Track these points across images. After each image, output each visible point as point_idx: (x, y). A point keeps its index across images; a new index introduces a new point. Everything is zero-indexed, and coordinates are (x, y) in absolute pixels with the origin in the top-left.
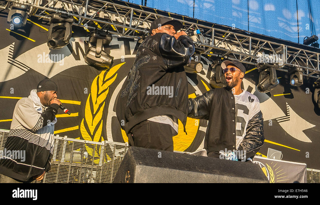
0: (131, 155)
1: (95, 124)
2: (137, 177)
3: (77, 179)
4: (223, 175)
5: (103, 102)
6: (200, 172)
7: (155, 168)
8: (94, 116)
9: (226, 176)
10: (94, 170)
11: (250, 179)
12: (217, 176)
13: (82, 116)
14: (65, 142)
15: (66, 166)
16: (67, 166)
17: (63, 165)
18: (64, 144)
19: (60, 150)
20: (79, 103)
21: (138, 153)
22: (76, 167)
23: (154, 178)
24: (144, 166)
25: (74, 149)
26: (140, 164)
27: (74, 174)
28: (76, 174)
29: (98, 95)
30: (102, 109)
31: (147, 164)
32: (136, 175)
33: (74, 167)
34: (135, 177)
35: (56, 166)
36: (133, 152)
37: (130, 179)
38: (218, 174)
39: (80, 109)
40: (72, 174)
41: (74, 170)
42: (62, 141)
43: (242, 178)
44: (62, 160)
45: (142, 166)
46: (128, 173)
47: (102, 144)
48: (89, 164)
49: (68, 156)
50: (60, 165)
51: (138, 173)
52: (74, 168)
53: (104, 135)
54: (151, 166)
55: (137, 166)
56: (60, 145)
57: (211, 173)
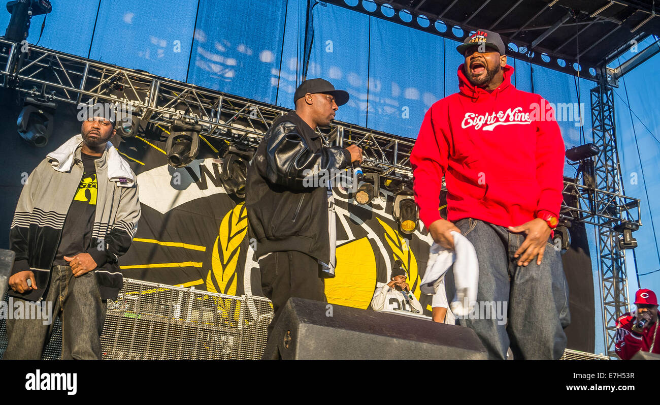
0: (293, 308)
1: (226, 280)
2: (301, 340)
3: (208, 346)
4: (422, 342)
5: (237, 248)
6: (388, 336)
7: (326, 328)
8: (224, 267)
9: (426, 344)
10: (231, 334)
11: (460, 349)
12: (413, 343)
13: (208, 266)
14: (191, 296)
15: (193, 327)
16: (195, 328)
17: (189, 327)
18: (191, 298)
19: (184, 306)
20: (203, 249)
21: (301, 307)
22: (206, 329)
23: (325, 342)
24: (311, 325)
25: (204, 305)
26: (305, 322)
27: (203, 339)
28: (207, 340)
29: (230, 239)
30: (236, 258)
31: (314, 323)
32: (299, 336)
33: (204, 329)
34: (298, 340)
35: (179, 327)
36: (294, 305)
37: (291, 343)
38: (414, 340)
39: (206, 258)
40: (201, 339)
41: (204, 333)
42: (188, 293)
43: (449, 348)
44: (188, 320)
45: (307, 325)
46: (288, 334)
47: (241, 299)
48: (224, 326)
49: (196, 314)
50: (186, 326)
51: (302, 334)
52: (204, 331)
53: (240, 291)
54: (321, 325)
55: (300, 325)
56: (185, 298)
57: (404, 339)
